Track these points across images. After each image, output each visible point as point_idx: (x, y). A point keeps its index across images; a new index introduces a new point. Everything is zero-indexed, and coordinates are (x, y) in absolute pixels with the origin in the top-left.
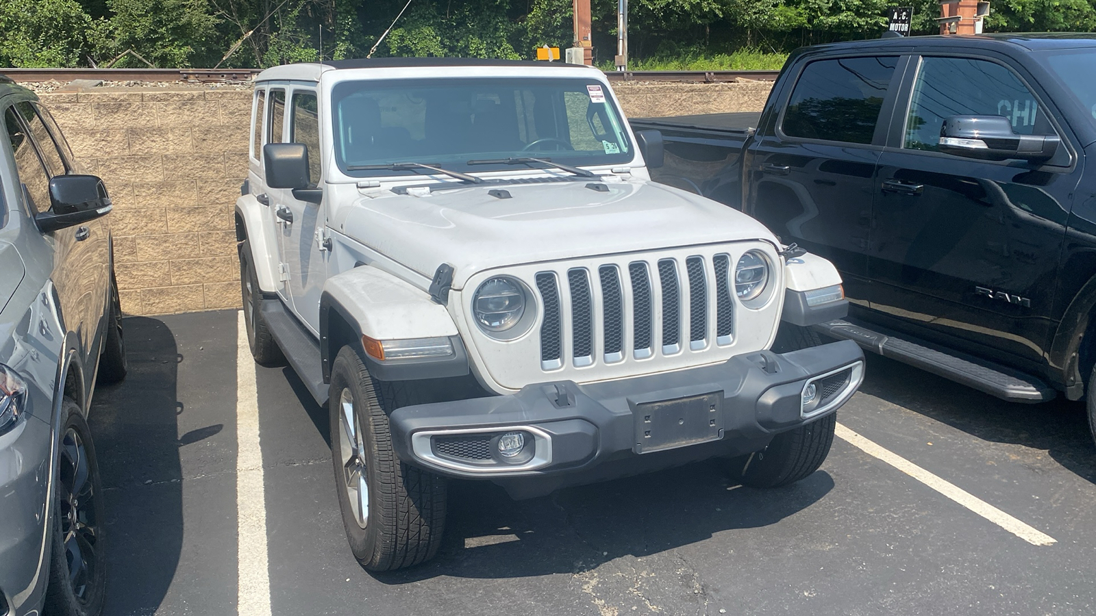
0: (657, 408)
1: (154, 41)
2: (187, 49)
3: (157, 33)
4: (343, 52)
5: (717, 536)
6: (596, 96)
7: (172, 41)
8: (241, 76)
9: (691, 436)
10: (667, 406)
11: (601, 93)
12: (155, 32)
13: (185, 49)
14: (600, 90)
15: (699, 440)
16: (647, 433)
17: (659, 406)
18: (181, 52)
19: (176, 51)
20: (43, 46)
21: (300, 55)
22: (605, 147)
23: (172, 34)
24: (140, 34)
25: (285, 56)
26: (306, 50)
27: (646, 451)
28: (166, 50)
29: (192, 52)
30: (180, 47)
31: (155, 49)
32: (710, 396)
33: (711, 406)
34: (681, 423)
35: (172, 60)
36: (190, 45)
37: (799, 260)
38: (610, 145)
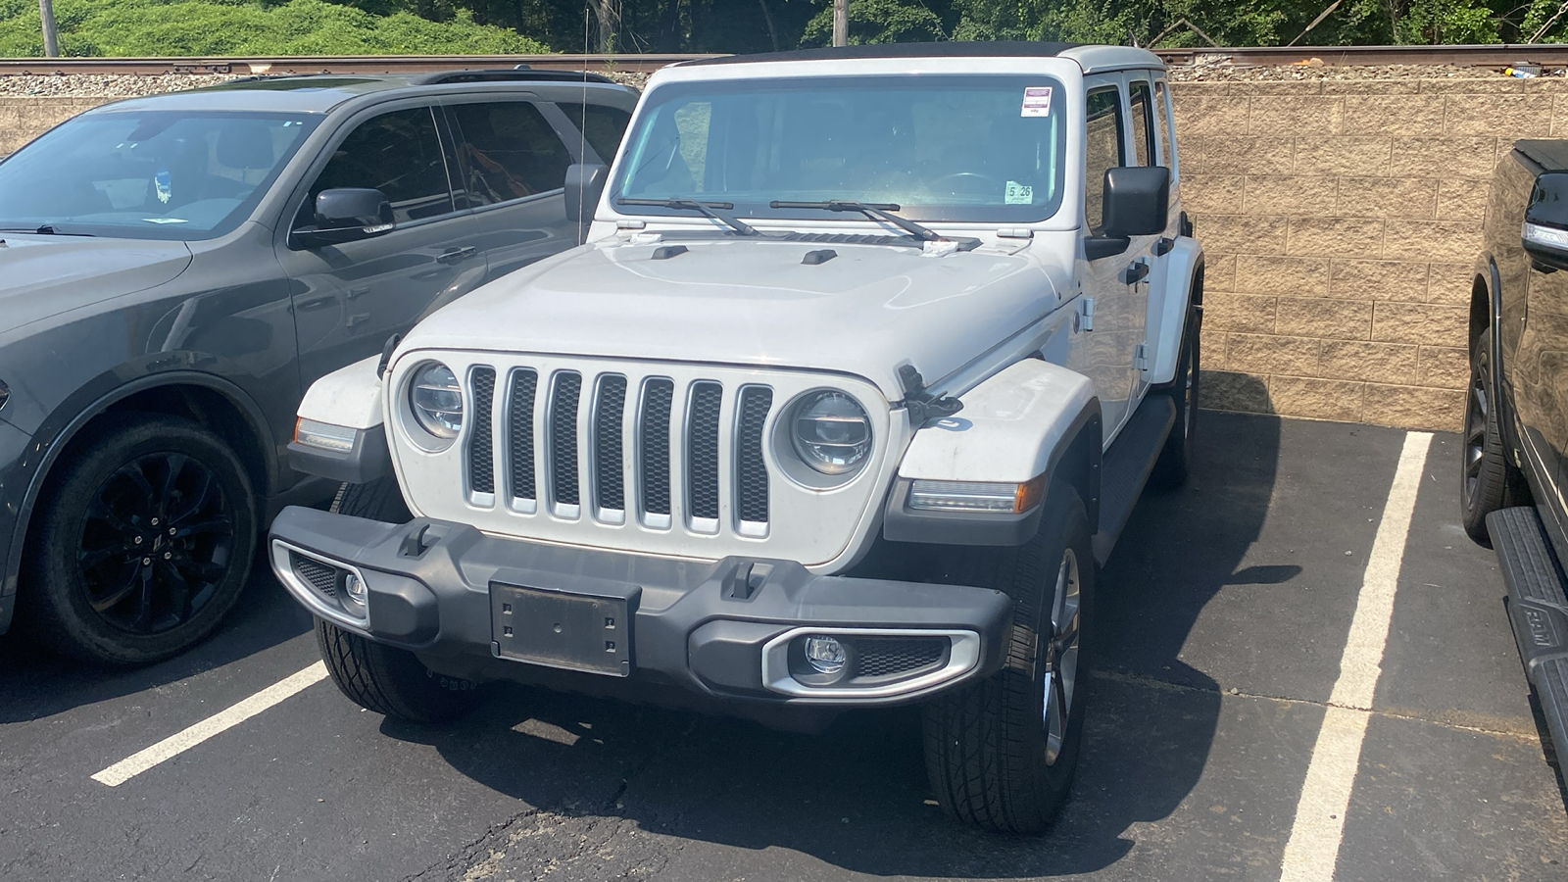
0: (517, 596)
2: (1277, 15)
4: (1541, 12)
5: (773, 852)
6: (1035, 105)
7: (1257, 7)
8: (1178, 58)
9: (574, 656)
10: (532, 597)
11: (1047, 100)
13: (1275, 15)
14: (1047, 95)
15: (588, 666)
16: (506, 630)
17: (522, 593)
18: (1265, 20)
19: (1261, 19)
20: (1106, 17)
21: (1461, 19)
22: (1008, 191)
25: (1436, 21)
26: (1472, 12)
27: (507, 655)
28: (1247, 18)
29: (1283, 20)
30: (1268, 13)
31: (1234, 17)
32: (604, 602)
33: (607, 619)
34: (558, 631)
35: (1254, 32)
36: (1283, 10)
37: (965, 425)
38: (1018, 189)
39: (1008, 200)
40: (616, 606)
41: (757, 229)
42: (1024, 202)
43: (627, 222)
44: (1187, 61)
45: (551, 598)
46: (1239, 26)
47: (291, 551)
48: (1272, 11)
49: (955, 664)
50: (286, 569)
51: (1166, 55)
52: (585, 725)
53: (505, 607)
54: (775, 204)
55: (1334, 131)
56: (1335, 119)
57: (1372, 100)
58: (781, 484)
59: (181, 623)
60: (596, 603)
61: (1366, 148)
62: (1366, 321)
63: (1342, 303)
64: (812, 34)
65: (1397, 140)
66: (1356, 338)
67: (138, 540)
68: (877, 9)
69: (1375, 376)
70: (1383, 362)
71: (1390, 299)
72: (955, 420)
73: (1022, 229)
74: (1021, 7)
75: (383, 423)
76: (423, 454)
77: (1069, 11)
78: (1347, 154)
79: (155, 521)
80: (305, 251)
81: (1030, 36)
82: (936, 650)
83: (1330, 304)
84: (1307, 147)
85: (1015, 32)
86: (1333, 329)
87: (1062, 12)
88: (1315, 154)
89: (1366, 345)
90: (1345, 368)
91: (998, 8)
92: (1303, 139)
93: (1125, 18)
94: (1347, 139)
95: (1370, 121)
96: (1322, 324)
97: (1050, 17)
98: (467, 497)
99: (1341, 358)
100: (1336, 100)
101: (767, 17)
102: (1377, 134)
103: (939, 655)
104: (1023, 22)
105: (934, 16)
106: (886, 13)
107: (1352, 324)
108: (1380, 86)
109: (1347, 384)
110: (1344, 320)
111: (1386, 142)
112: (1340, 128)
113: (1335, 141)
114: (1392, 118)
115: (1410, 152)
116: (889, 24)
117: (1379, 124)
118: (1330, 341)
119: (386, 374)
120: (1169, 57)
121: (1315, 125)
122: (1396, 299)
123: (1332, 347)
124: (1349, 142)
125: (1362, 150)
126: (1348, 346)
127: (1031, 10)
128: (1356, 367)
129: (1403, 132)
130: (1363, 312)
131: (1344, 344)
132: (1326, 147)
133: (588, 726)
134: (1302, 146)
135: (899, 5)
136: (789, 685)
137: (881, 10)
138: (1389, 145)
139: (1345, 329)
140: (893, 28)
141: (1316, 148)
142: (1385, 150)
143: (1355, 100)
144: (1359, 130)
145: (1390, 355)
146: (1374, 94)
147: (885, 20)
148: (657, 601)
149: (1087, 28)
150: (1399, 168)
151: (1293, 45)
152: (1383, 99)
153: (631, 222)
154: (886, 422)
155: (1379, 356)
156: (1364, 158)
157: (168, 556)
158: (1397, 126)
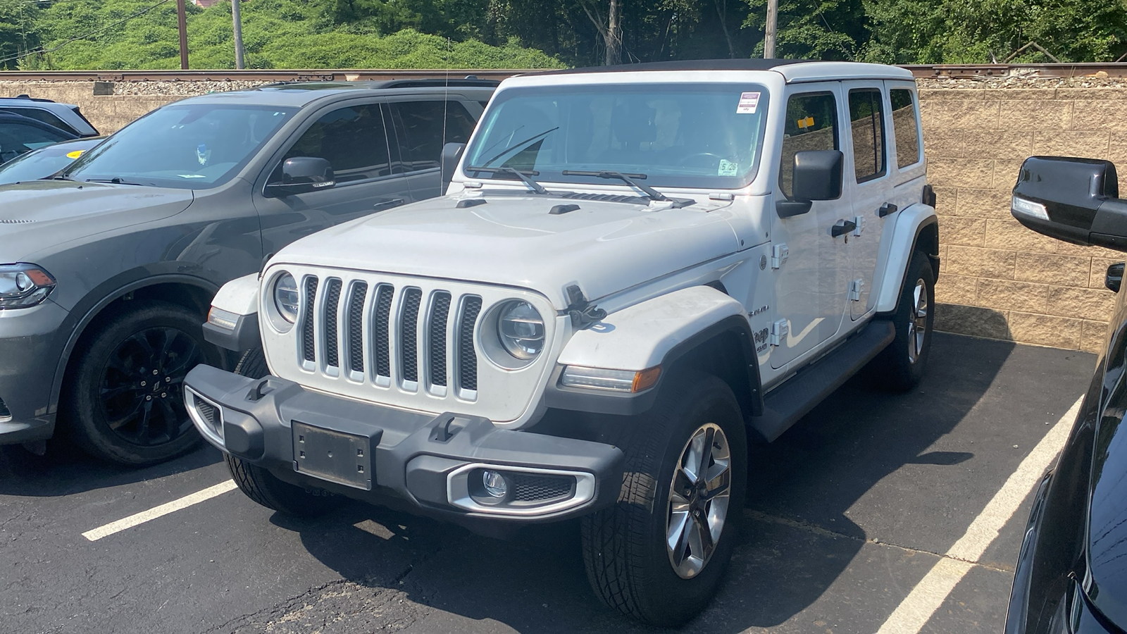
0: (307, 431)
1: (1076, 32)
3: (1083, 22)
6: (747, 105)
7: (1095, 32)
9: (340, 474)
10: (316, 432)
11: (755, 102)
12: (1080, 21)
13: (1109, 39)
14: (757, 98)
15: (348, 482)
16: (302, 453)
17: (311, 430)
18: (1102, 42)
19: (1098, 42)
20: (977, 40)
22: (721, 166)
23: (1097, 23)
24: (1061, 24)
27: (302, 471)
29: (1116, 42)
30: (1104, 37)
31: (1077, 40)
32: (356, 438)
33: (359, 450)
34: (330, 456)
35: (1092, 51)
36: (1117, 34)
37: (609, 328)
38: (728, 165)
39: (721, 173)
40: (363, 441)
41: (547, 189)
42: (731, 174)
43: (469, 183)
44: (1003, 73)
45: (326, 434)
46: (1080, 46)
47: (194, 395)
48: (1107, 35)
49: (580, 495)
50: (192, 406)
51: (987, 69)
52: (402, 527)
53: (301, 438)
54: (565, 173)
55: (1064, 127)
56: (1066, 117)
57: (1095, 104)
58: (485, 364)
59: (170, 440)
60: (352, 439)
61: (1089, 140)
62: (1085, 272)
63: (1067, 258)
64: (759, 53)
65: (1114, 134)
66: (1077, 285)
67: (143, 384)
68: (807, 34)
69: (1091, 315)
70: (1098, 304)
71: (1104, 257)
72: (604, 325)
73: (725, 193)
74: (915, 33)
75: (257, 313)
76: (276, 333)
77: (949, 36)
78: (1074, 145)
79: (155, 372)
80: (275, 198)
81: (921, 54)
82: (566, 485)
83: (1057, 258)
84: (1043, 138)
85: (910, 51)
86: (1059, 277)
87: (944, 37)
88: (1049, 144)
89: (1085, 291)
90: (1067, 308)
91: (897, 34)
92: (1040, 132)
93: (991, 41)
94: (1074, 133)
95: (1093, 119)
96: (1050, 274)
97: (935, 40)
98: (300, 363)
99: (1065, 300)
100: (1066, 103)
101: (729, 40)
102: (1099, 129)
103: (569, 489)
104: (916, 44)
105: (851, 39)
106: (814, 37)
107: (1074, 274)
108: (1102, 93)
109: (1069, 320)
110: (1068, 271)
111: (1105, 136)
112: (1070, 125)
113: (1064, 134)
114: (1110, 118)
115: (1124, 144)
116: (816, 45)
117: (1099, 122)
118: (1056, 287)
119: (260, 279)
120: (989, 71)
121: (1050, 122)
122: (1109, 256)
123: (1058, 291)
124: (1076, 135)
125: (1085, 142)
126: (1070, 291)
127: (922, 36)
128: (1076, 308)
129: (1119, 128)
130: (1083, 265)
131: (1067, 290)
132: (1058, 139)
133: (404, 528)
134: (1039, 138)
135: (824, 31)
136: (468, 503)
137: (810, 35)
138: (1107, 138)
139: (1068, 278)
140: (818, 48)
141: (1050, 140)
142: (1104, 142)
143: (1081, 103)
144: (1084, 126)
145: (1104, 299)
146: (1097, 99)
147: (813, 43)
148: (392, 440)
149: (961, 48)
150: (1115, 156)
151: (1120, 61)
152: (1104, 103)
153: (473, 183)
154: (553, 323)
155: (1095, 299)
156: (1088, 147)
157: (164, 395)
158: (1114, 124)
